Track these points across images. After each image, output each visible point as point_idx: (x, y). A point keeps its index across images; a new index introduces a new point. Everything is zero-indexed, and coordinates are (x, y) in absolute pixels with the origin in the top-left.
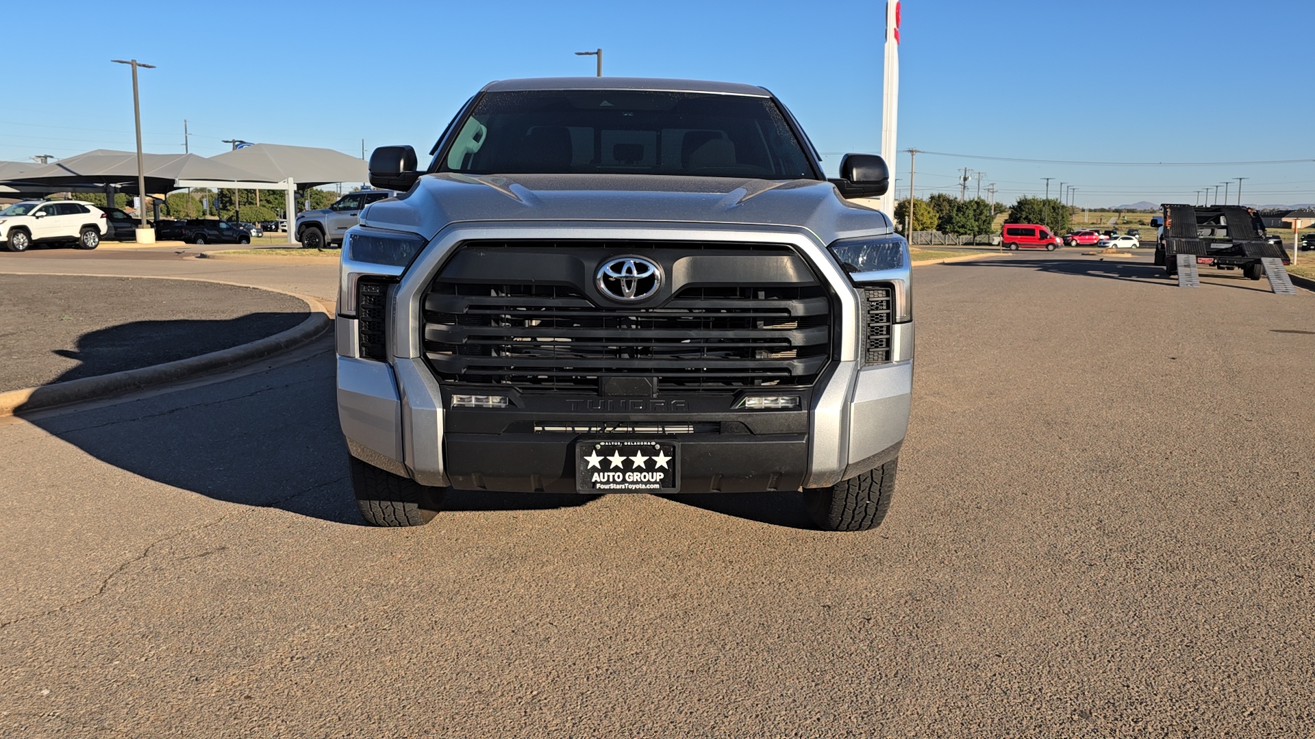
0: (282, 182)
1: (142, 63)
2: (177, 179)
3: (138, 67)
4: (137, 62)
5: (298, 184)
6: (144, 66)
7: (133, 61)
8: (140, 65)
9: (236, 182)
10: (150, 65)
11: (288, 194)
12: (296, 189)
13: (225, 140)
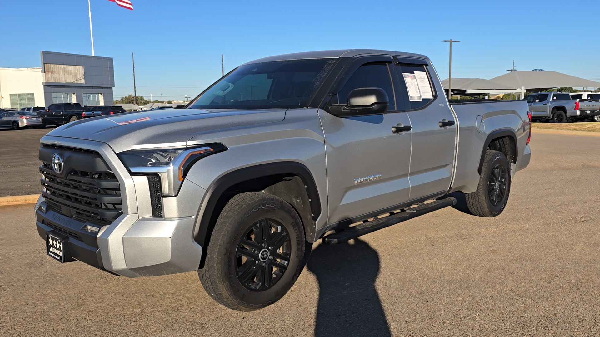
0: (519, 89)
1: (454, 40)
2: (467, 90)
3: (452, 42)
4: (452, 40)
5: (527, 90)
6: (455, 41)
7: (450, 40)
8: (453, 41)
9: (495, 90)
10: (458, 41)
11: (521, 94)
12: (526, 92)
13: (508, 70)
